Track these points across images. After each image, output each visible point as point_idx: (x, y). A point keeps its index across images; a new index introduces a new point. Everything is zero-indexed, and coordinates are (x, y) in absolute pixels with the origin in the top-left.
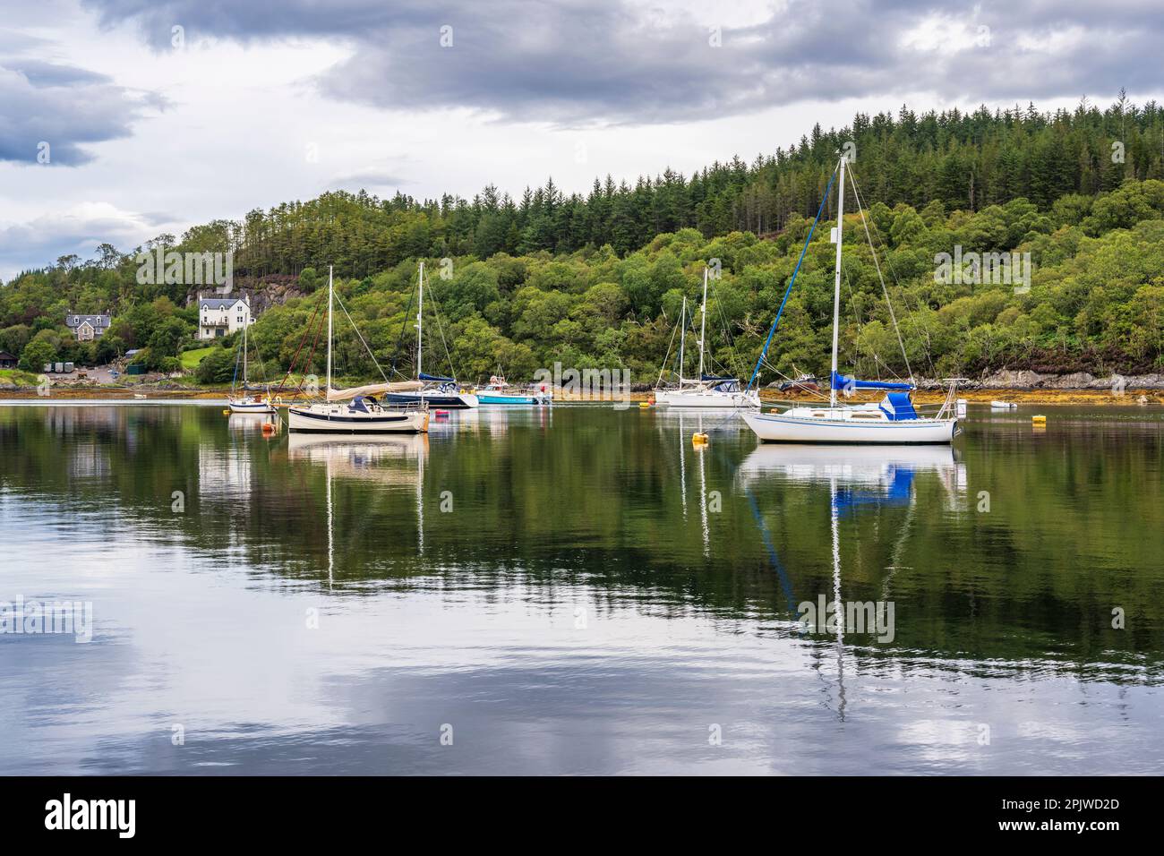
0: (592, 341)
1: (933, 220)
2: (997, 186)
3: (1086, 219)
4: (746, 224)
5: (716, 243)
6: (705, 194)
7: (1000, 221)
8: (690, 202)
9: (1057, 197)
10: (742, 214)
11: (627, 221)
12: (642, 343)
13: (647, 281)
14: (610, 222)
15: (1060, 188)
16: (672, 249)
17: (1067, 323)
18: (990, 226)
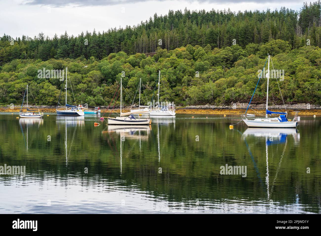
0: (91, 91)
1: (208, 51)
2: (227, 40)
3: (258, 52)
4: (139, 50)
5: (131, 57)
6: (124, 39)
7: (231, 52)
8: (119, 42)
9: (247, 44)
10: (138, 46)
11: (96, 48)
12: (110, 92)
13: (110, 70)
14: (89, 48)
15: (248, 41)
16: (116, 59)
17: (258, 88)
18: (227, 54)
